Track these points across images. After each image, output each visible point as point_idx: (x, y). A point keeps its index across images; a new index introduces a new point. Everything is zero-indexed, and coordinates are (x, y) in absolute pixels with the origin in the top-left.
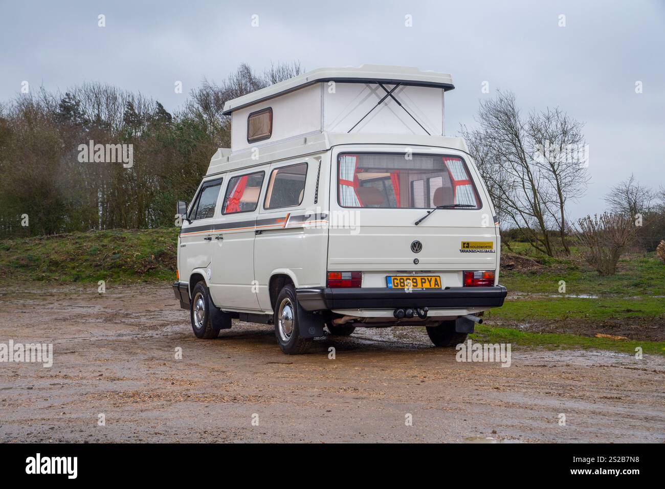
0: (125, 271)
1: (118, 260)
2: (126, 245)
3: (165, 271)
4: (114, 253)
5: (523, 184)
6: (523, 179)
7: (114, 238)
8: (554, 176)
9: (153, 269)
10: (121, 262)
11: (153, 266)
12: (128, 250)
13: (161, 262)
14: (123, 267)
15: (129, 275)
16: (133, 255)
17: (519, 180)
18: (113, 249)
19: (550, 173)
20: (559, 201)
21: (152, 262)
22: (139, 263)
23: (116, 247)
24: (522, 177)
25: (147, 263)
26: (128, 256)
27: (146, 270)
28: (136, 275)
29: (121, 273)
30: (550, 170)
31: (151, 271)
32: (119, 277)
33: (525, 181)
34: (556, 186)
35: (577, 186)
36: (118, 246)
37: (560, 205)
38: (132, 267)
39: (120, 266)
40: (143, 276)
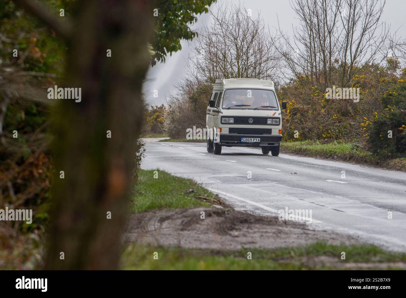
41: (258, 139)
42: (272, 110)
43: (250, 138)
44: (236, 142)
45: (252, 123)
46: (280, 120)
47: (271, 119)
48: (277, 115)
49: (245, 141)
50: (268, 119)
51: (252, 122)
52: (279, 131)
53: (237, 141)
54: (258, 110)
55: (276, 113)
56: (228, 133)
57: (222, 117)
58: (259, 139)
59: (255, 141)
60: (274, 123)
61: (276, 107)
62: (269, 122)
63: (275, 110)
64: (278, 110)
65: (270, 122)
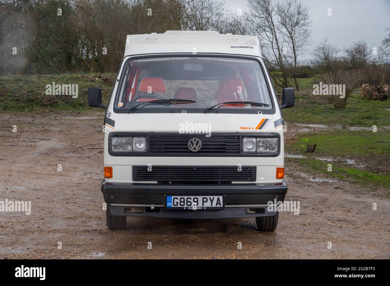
0: (37, 104)
1: (32, 96)
2: (36, 87)
3: (63, 104)
4: (28, 92)
5: (272, 46)
6: (272, 42)
7: (26, 81)
8: (291, 41)
9: (54, 102)
10: (34, 98)
11: (55, 101)
12: (37, 90)
13: (60, 98)
14: (35, 101)
15: (40, 106)
16: (41, 93)
17: (270, 43)
18: (27, 89)
19: (289, 39)
20: (294, 56)
21: (54, 98)
22: (46, 98)
23: (29, 88)
24: (272, 41)
25: (51, 99)
26: (38, 94)
27: (50, 104)
28: (44, 107)
29: (34, 105)
30: (289, 37)
31: (53, 104)
32: (33, 108)
33: (273, 44)
34: (292, 47)
35: (305, 47)
36: (30, 87)
37: (294, 59)
38: (41, 101)
39: (33, 101)
40: (49, 107)
41: (216, 198)
42: (255, 112)
43: (192, 197)
44: (153, 207)
45: (199, 152)
46: (279, 142)
47: (254, 140)
48: (269, 128)
49: (179, 206)
50: (245, 140)
51: (197, 150)
52: (279, 170)
53: (155, 204)
54: (217, 112)
55: (267, 120)
56: (131, 181)
57: (114, 135)
58: (218, 199)
59: (208, 204)
60: (261, 149)
61: (266, 105)
62: (248, 146)
63: (265, 112)
64: (272, 112)
65: (250, 147)
